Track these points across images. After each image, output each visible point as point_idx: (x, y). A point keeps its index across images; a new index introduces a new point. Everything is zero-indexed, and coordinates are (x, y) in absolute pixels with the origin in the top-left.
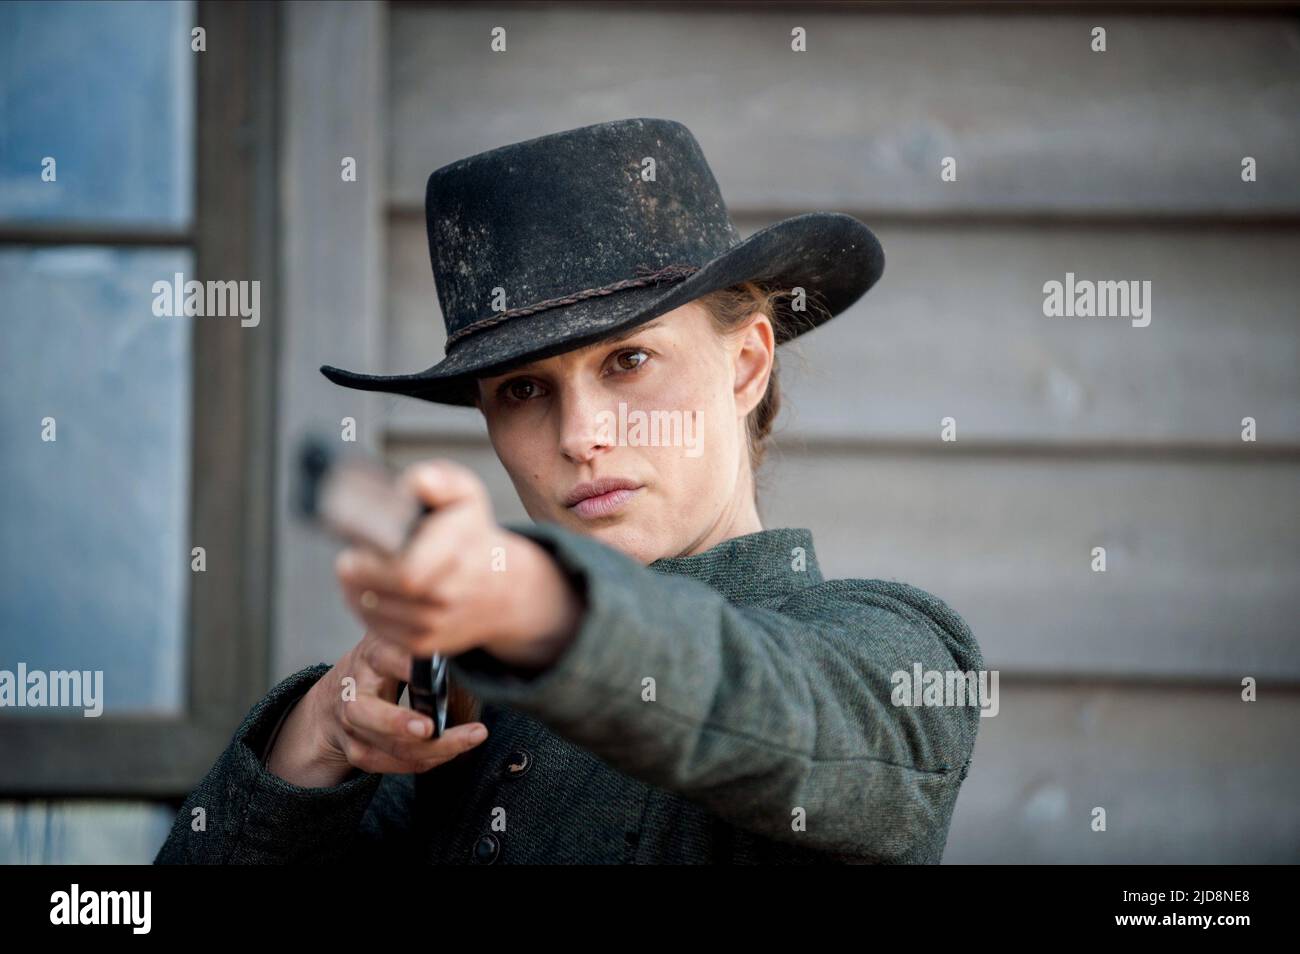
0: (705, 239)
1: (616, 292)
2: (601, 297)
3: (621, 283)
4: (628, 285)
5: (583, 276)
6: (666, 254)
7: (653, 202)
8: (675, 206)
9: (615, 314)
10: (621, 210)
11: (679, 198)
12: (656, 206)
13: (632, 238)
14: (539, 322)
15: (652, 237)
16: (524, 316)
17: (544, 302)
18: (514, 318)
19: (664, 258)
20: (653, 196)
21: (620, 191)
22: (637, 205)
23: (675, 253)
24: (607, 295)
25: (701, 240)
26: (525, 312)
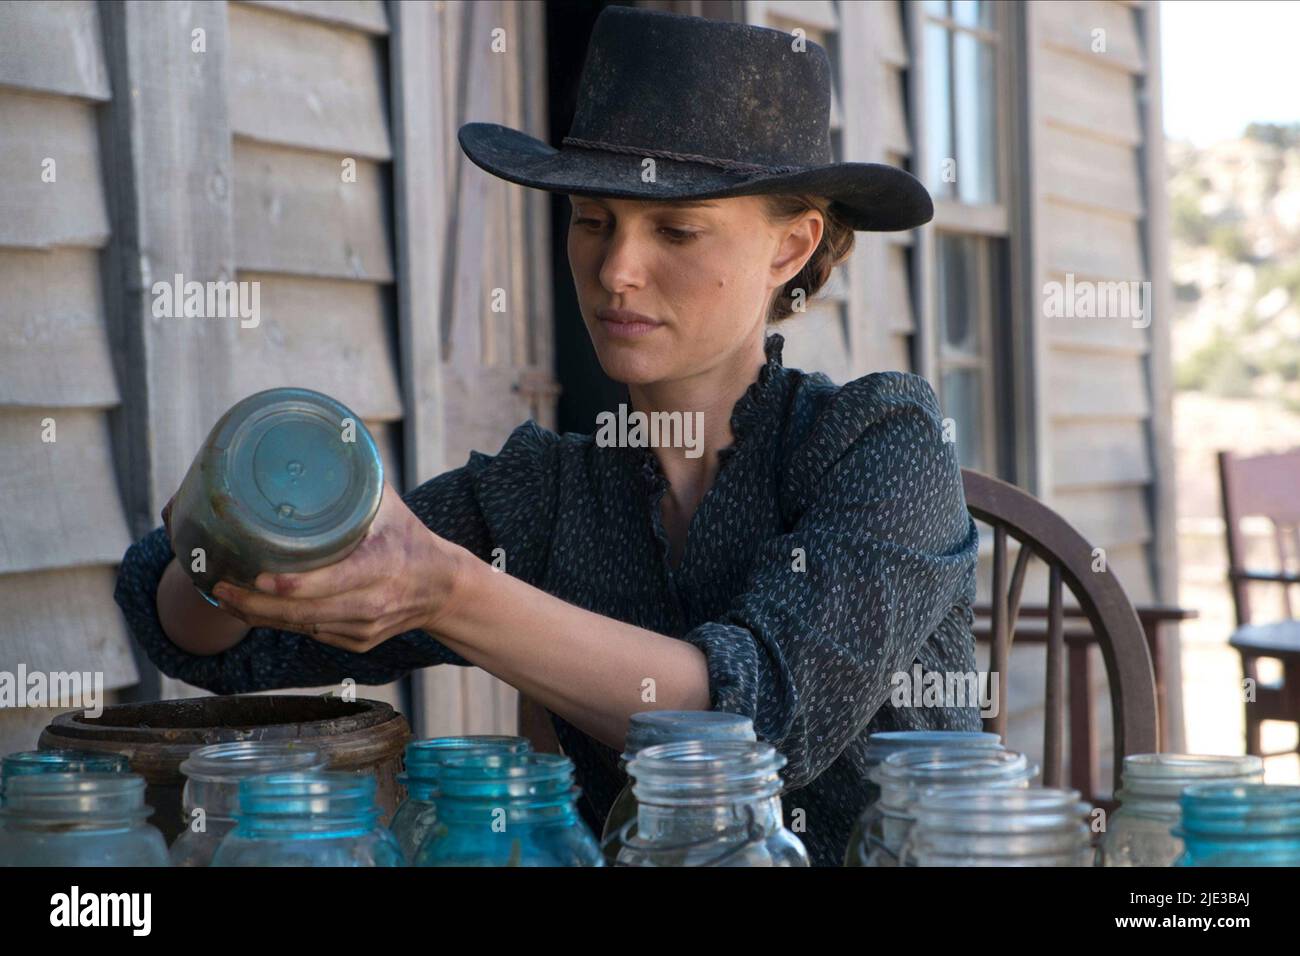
0: (788, 146)
1: (687, 162)
2: (675, 161)
3: (696, 156)
4: (700, 160)
5: (669, 139)
6: (747, 148)
7: (754, 102)
8: (773, 111)
9: (678, 181)
10: (724, 99)
11: (780, 106)
12: (756, 107)
13: (723, 126)
14: (620, 161)
15: (740, 129)
16: (609, 152)
17: (630, 148)
18: (602, 150)
19: (743, 151)
20: (756, 97)
21: (730, 84)
22: (740, 100)
23: (755, 150)
24: (681, 162)
25: (785, 146)
26: (613, 149)
